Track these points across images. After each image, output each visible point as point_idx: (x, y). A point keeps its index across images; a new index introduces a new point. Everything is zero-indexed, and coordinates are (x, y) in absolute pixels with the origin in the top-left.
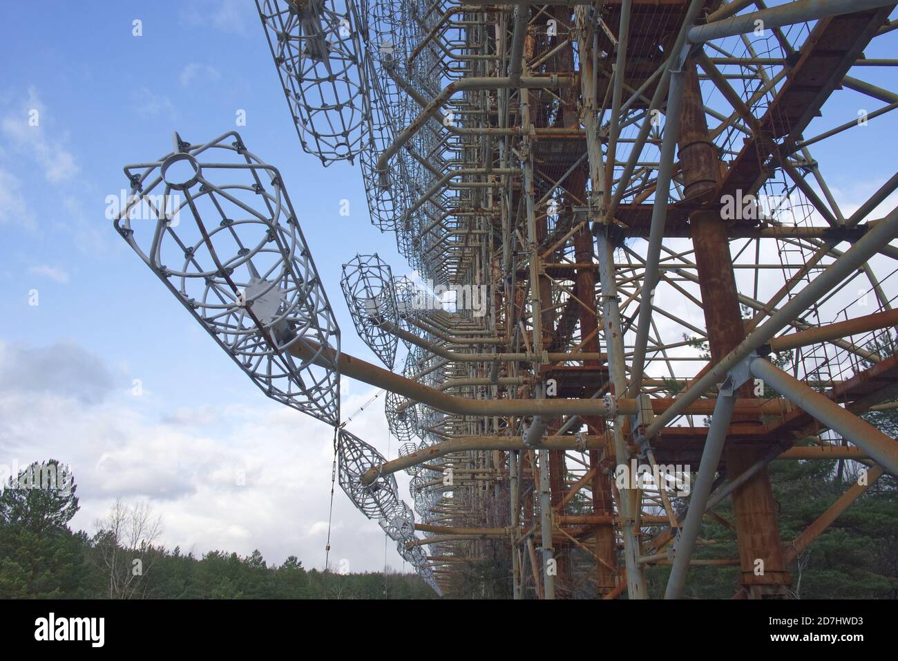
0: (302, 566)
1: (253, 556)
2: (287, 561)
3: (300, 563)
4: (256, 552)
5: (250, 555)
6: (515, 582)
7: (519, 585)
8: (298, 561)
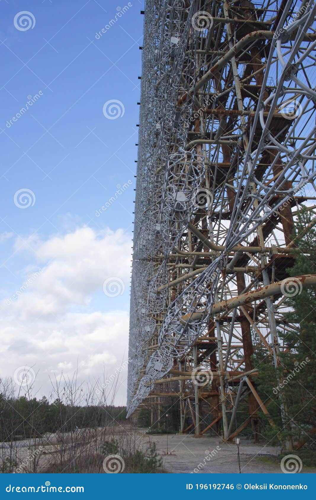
0: (63, 403)
1: (43, 399)
2: (55, 401)
3: (62, 402)
4: (44, 397)
5: (41, 399)
6: (181, 414)
7: (183, 415)
8: (61, 401)
